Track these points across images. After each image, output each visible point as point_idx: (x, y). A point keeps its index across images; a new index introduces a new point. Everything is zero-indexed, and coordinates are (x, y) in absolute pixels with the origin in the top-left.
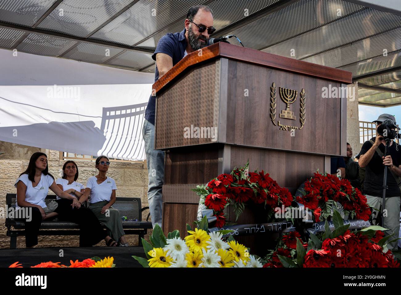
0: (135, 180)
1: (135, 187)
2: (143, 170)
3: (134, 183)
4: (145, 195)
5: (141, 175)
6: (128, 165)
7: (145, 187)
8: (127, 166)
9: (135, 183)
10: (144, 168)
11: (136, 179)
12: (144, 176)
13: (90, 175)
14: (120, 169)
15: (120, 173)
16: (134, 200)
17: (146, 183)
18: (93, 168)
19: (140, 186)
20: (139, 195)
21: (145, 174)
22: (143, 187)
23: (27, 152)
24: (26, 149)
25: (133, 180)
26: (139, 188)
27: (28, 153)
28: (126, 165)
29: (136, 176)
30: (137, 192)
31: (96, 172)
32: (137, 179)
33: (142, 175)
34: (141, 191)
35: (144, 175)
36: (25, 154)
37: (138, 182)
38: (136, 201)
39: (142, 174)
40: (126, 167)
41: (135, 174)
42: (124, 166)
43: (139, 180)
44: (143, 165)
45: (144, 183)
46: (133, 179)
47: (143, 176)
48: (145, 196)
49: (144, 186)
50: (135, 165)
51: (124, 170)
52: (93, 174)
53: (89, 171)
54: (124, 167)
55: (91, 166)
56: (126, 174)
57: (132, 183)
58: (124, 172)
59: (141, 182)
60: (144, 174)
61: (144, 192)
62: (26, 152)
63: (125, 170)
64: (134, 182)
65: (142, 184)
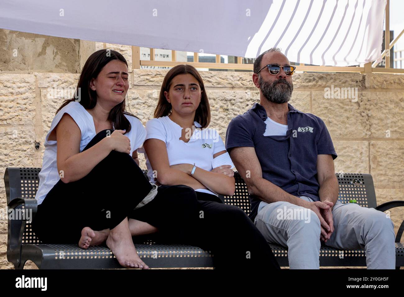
0: (343, 122)
1: (342, 142)
2: (364, 92)
3: (339, 132)
4: (373, 166)
5: (359, 105)
6: (321, 78)
7: (373, 142)
8: (317, 82)
9: (344, 129)
10: (367, 85)
11: (346, 120)
12: (369, 110)
13: (217, 110)
14: (300, 92)
15: (301, 103)
16: (354, 182)
17: (373, 131)
18: (224, 90)
19: (356, 139)
20: (356, 166)
21: (370, 105)
22: (366, 143)
23: (44, 48)
24: (40, 42)
25: (335, 122)
26: (355, 145)
27: (45, 54)
28: (314, 79)
29: (346, 110)
30: (349, 156)
31: (233, 101)
32: (348, 118)
33: (362, 107)
34: (361, 153)
35: (368, 107)
36: (40, 55)
37: (353, 128)
38: (358, 182)
39: (361, 103)
40: (315, 85)
41: (341, 105)
42: (310, 81)
43: (353, 120)
44: (364, 77)
45: (369, 130)
46: (338, 118)
47: (366, 109)
48: (373, 168)
49: (370, 138)
50: (341, 77)
51: (311, 95)
52: (225, 107)
53: (214, 100)
54: (310, 84)
55: (219, 84)
56: (316, 106)
57: (335, 131)
58: (311, 101)
59: (360, 128)
60: (368, 103)
61: (369, 157)
62: (40, 50)
63: (314, 93)
64: (341, 129)
65: (364, 134)
